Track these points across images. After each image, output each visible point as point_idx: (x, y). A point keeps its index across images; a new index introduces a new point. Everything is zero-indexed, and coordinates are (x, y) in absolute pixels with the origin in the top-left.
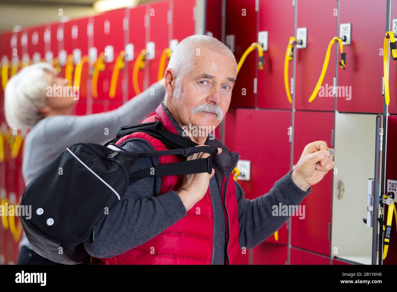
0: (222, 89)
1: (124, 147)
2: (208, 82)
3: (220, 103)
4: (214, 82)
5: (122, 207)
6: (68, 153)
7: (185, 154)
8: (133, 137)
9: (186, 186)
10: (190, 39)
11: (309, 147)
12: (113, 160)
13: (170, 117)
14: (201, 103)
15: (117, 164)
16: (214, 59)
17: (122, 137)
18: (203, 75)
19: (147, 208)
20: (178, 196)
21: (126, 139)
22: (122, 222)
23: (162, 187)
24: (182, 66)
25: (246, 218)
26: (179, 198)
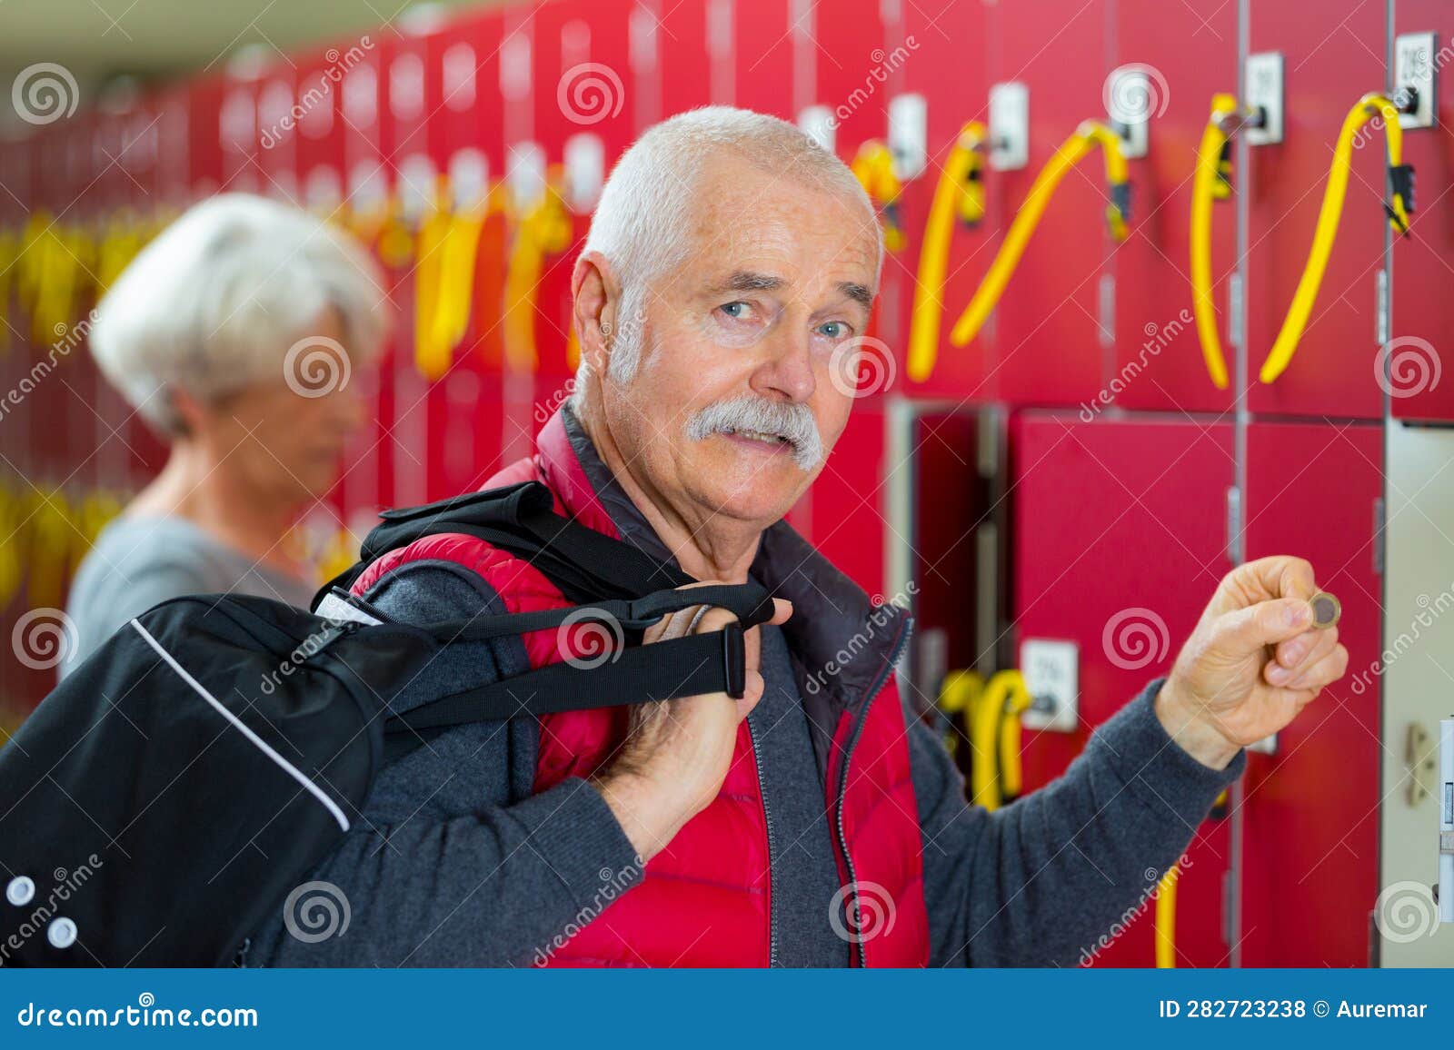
0: (818, 334)
1: (382, 604)
2: (756, 306)
3: (811, 394)
4: (782, 305)
5: (361, 858)
6: (136, 641)
7: (631, 618)
8: (417, 556)
9: (639, 753)
10: (680, 123)
11: (1236, 582)
12: (317, 661)
13: (590, 463)
14: (726, 392)
15: (331, 681)
16: (783, 208)
17: (379, 557)
18: (736, 275)
19: (470, 858)
20: (601, 801)
21: (391, 566)
22: (365, 922)
23: (542, 763)
24: (646, 240)
25: (971, 886)
26: (607, 809)
